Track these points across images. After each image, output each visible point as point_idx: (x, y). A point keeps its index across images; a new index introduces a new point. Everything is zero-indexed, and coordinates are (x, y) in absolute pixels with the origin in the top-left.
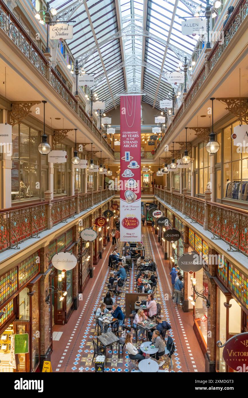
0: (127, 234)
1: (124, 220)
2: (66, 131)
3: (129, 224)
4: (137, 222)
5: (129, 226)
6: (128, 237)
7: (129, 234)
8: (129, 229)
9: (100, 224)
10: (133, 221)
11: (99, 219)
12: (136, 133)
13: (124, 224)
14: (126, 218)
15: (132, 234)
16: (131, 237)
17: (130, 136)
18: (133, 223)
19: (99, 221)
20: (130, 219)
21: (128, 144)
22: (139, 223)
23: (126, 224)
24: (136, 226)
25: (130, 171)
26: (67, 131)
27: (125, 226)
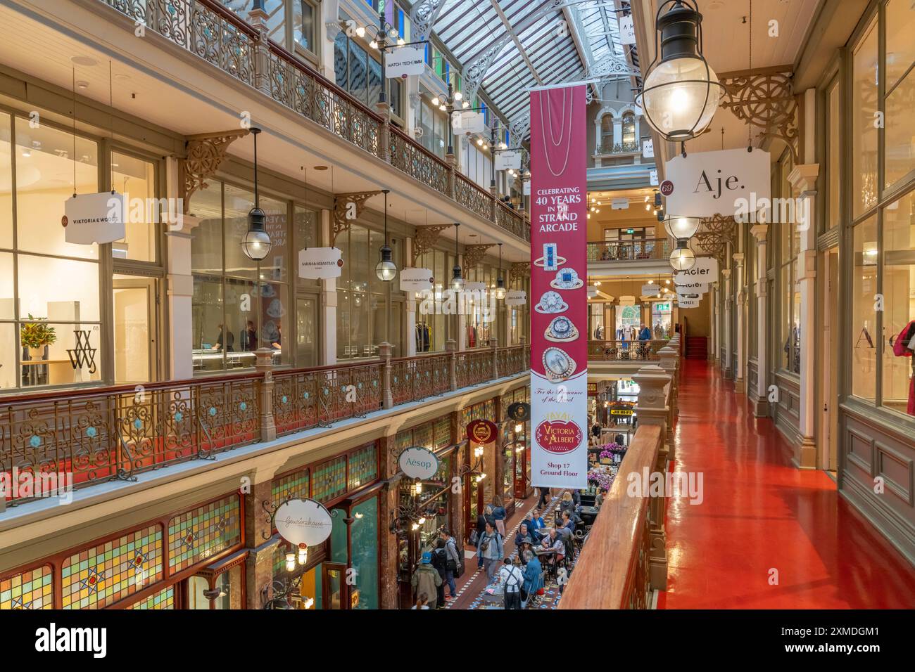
0: (551, 465)
1: (542, 428)
2: (363, 197)
3: (554, 438)
4: (576, 433)
5: (554, 444)
6: (551, 473)
7: (554, 466)
8: (555, 451)
9: (480, 437)
10: (566, 431)
11: (477, 425)
12: (574, 190)
13: (542, 438)
14: (547, 423)
15: (563, 466)
16: (560, 474)
17: (556, 201)
18: (565, 435)
19: (476, 430)
20: (557, 425)
21: (553, 223)
22: (581, 437)
23: (546, 438)
24: (572, 446)
25: (557, 295)
26: (366, 196)
27: (544, 444)
